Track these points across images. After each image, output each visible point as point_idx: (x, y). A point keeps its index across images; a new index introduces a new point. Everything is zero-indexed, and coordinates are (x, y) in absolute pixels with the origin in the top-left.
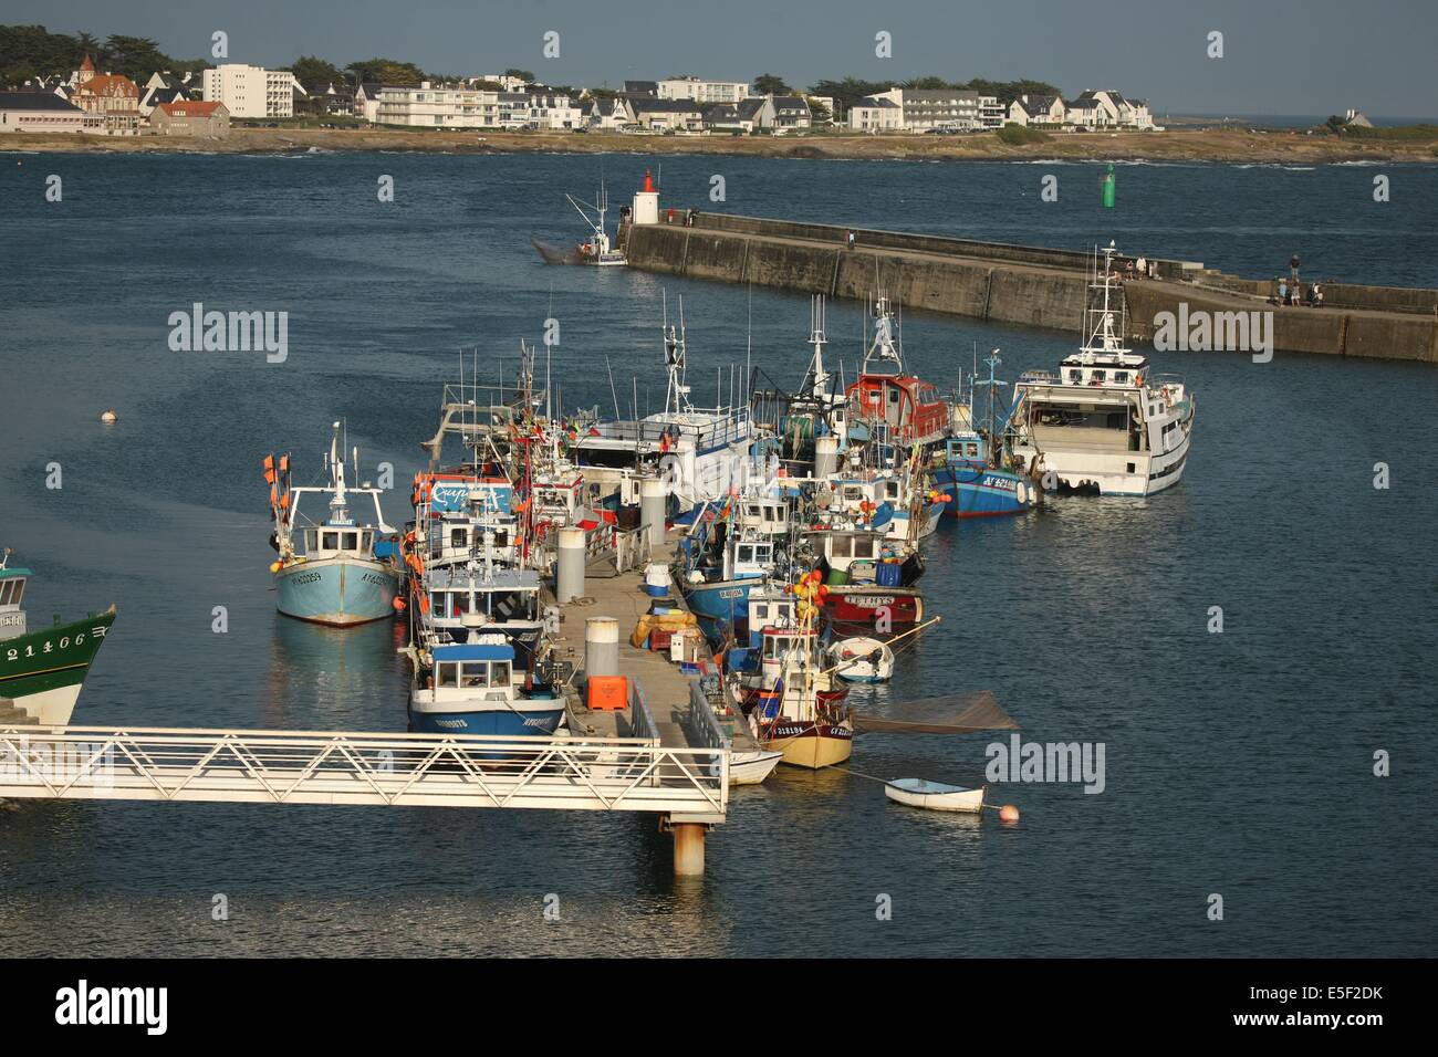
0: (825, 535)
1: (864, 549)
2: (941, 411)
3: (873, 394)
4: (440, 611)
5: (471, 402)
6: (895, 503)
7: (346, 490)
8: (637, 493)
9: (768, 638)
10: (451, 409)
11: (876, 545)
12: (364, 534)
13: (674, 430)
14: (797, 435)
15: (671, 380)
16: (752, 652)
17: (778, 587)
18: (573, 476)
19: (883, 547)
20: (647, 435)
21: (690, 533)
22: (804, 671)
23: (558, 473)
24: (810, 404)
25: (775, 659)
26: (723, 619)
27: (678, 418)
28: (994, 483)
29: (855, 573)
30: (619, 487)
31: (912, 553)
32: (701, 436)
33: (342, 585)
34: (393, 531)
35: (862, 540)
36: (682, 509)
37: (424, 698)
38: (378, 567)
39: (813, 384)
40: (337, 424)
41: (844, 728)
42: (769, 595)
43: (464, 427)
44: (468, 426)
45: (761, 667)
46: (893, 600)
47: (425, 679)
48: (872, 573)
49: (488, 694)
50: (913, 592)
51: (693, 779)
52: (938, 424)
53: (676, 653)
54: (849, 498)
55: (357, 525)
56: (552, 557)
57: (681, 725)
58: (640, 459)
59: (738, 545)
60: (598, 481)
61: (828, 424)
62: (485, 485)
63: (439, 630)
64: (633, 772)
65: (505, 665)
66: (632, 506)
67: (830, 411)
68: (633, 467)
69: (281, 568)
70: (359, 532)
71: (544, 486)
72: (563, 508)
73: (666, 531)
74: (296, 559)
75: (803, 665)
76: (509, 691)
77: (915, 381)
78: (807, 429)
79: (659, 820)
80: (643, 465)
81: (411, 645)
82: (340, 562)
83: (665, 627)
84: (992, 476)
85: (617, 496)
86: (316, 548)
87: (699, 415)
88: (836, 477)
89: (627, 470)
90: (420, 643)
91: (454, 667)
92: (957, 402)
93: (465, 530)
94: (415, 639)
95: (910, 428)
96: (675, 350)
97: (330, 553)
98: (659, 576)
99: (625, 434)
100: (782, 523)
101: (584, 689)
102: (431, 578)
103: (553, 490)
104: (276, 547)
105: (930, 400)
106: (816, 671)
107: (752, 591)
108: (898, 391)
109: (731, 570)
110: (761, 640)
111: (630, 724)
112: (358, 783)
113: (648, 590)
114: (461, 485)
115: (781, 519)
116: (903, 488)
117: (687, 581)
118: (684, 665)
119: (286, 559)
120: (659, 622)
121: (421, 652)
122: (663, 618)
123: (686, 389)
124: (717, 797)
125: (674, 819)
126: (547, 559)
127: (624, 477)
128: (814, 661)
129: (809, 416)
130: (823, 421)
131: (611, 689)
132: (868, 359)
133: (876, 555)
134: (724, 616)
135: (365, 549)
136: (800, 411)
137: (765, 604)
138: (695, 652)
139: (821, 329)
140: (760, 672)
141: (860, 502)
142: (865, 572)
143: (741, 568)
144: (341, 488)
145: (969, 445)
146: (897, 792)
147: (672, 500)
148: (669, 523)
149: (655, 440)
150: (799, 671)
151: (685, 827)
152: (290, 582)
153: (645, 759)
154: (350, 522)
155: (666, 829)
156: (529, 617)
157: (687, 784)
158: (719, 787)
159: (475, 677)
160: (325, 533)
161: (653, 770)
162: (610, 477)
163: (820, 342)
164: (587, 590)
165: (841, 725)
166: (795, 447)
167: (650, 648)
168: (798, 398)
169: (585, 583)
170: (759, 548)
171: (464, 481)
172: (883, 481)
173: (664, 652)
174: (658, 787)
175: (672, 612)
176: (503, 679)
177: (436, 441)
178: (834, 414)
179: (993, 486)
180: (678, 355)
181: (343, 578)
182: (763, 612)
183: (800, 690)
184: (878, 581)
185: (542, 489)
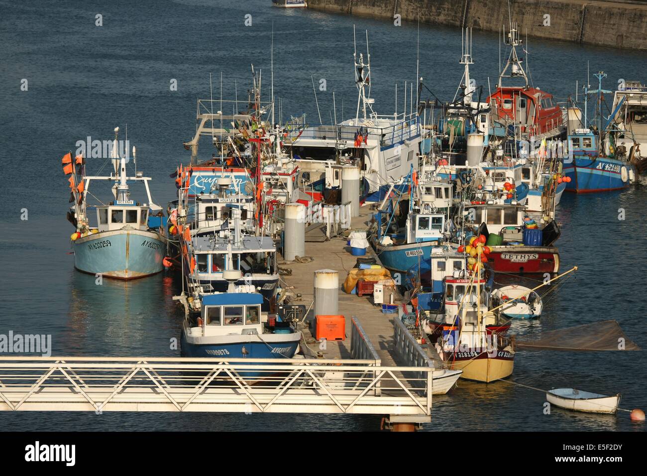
0: (481, 208)
1: (511, 218)
2: (557, 113)
3: (506, 102)
4: (203, 268)
5: (220, 112)
6: (529, 183)
7: (127, 178)
8: (337, 178)
9: (448, 285)
10: (205, 118)
11: (520, 215)
12: (142, 211)
13: (364, 131)
14: (452, 133)
15: (360, 94)
16: (435, 296)
17: (454, 248)
18: (291, 167)
19: (526, 217)
20: (344, 135)
21: (381, 208)
22: (476, 310)
23: (280, 165)
24: (461, 110)
25: (454, 301)
26: (413, 272)
27: (366, 123)
28: (604, 167)
29: (505, 236)
30: (324, 174)
31: (551, 221)
32: (384, 135)
33: (127, 249)
34: (159, 208)
35: (510, 212)
36: (372, 190)
37: (195, 333)
38: (152, 235)
39: (463, 95)
40: (117, 129)
41: (508, 352)
42: (446, 254)
43: (213, 131)
44: (217, 130)
45: (444, 307)
46: (537, 256)
47: (195, 319)
48: (520, 236)
49: (243, 330)
50: (552, 250)
51: (406, 390)
52: (555, 123)
53: (378, 298)
54: (497, 180)
55: (137, 205)
56: (278, 227)
57: (389, 351)
58: (339, 153)
59: (418, 217)
60: (308, 171)
61: (476, 124)
62: (228, 174)
63: (203, 282)
64: (362, 385)
65: (255, 308)
66: (334, 188)
67: (477, 115)
68: (334, 160)
69: (79, 237)
70: (139, 209)
71: (271, 174)
72: (285, 191)
73: (360, 207)
74: (90, 230)
75: (475, 305)
76: (259, 328)
77: (537, 91)
78: (460, 128)
79: (381, 420)
80: (341, 157)
81: (182, 294)
82: (126, 232)
83: (368, 279)
84: (602, 162)
85: (322, 181)
86: (107, 222)
87: (381, 120)
88: (485, 165)
89: (330, 162)
90: (189, 293)
91: (218, 310)
92: (569, 106)
93: (215, 208)
94: (186, 290)
95: (535, 127)
96: (363, 71)
97: (118, 226)
98: (359, 241)
99: (328, 135)
100: (447, 200)
101: (313, 326)
102: (196, 244)
103: (277, 177)
104: (74, 221)
105: (549, 106)
106: (485, 310)
107: (434, 251)
108: (527, 100)
109: (413, 235)
110: (444, 288)
111: (349, 351)
112: (158, 396)
113: (351, 251)
114: (211, 174)
115: (447, 196)
116: (534, 172)
117: (380, 244)
118: (384, 306)
119: (83, 230)
120: (364, 275)
121: (190, 299)
122: (367, 272)
123: (371, 101)
124: (425, 403)
125: (393, 420)
126: (275, 228)
127: (328, 167)
128: (483, 302)
129: (461, 119)
130: (471, 123)
131: (333, 325)
132: (502, 75)
133: (520, 223)
134: (413, 269)
135: (142, 222)
136: (453, 115)
137: (443, 260)
138: (392, 296)
139: (469, 54)
140: (443, 311)
141: (503, 183)
142: (514, 235)
143: (421, 234)
144: (123, 177)
145: (585, 139)
146: (555, 398)
147: (364, 183)
148: (362, 200)
149: (351, 139)
150: (472, 310)
151: (400, 426)
152: (87, 248)
153: (370, 375)
154: (132, 202)
155: (387, 428)
156: (268, 272)
157: (402, 393)
158: (426, 396)
159: (234, 317)
160: (113, 211)
161: (375, 384)
162: (316, 167)
163: (468, 63)
164: (306, 251)
165: (505, 349)
166: (450, 142)
167: (357, 294)
168: (453, 105)
169: (305, 246)
170: (434, 219)
171: (214, 171)
172: (521, 167)
173: (369, 297)
174: (379, 396)
175: (373, 267)
176: (254, 319)
177: (194, 142)
178: (479, 117)
179: (603, 169)
180: (365, 75)
181: (128, 244)
182: (442, 266)
183: (473, 324)
184: (524, 242)
185: (269, 177)
